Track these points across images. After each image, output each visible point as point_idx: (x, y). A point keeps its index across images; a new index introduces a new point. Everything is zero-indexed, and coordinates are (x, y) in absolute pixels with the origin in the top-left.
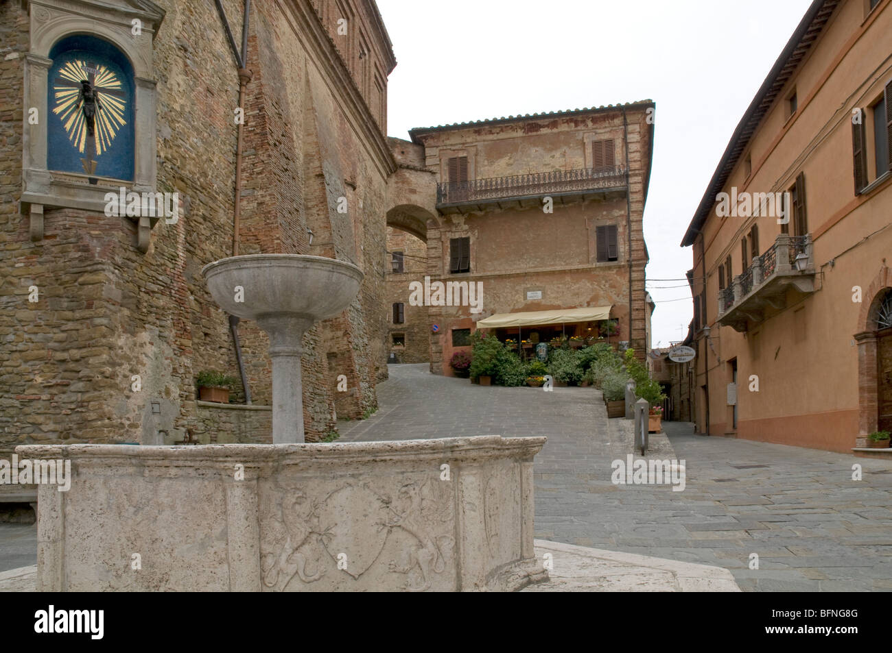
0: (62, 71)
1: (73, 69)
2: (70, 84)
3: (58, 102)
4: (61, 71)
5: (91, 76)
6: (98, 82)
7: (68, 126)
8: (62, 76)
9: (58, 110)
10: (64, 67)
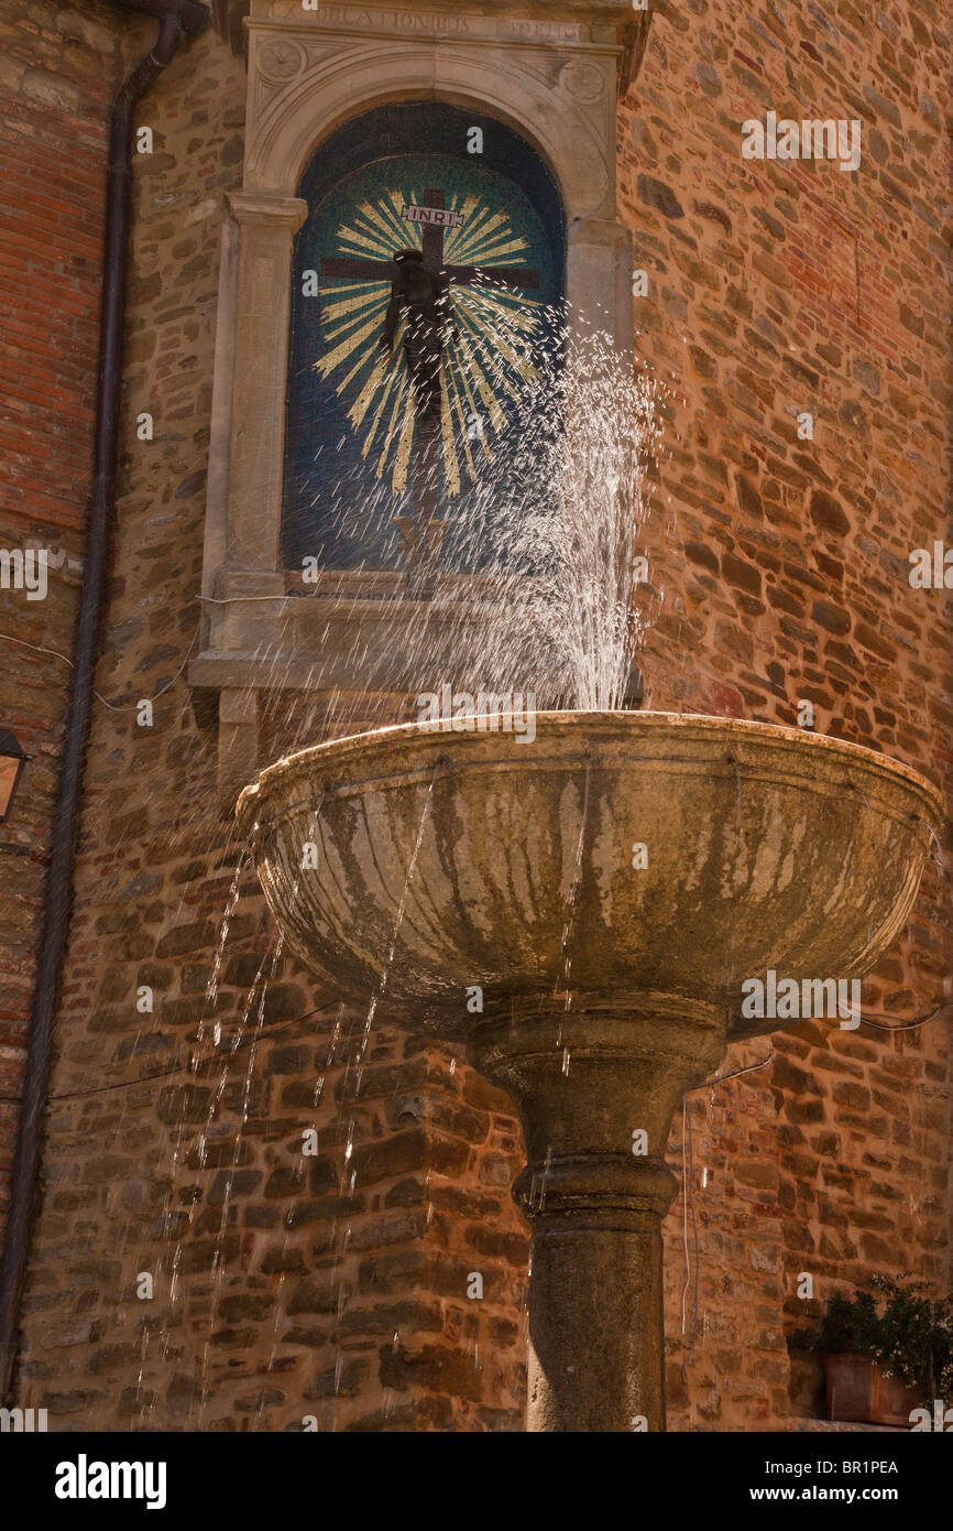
0: (347, 234)
1: (378, 220)
2: (363, 270)
3: (329, 337)
4: (340, 234)
5: (434, 235)
6: (453, 253)
7: (357, 413)
8: (342, 249)
9: (328, 364)
10: (350, 217)
